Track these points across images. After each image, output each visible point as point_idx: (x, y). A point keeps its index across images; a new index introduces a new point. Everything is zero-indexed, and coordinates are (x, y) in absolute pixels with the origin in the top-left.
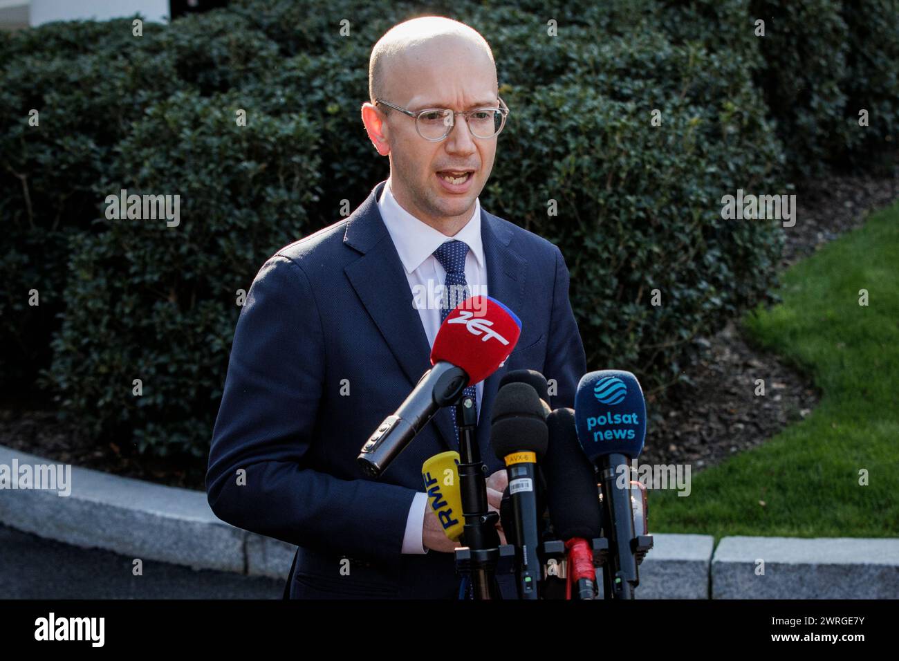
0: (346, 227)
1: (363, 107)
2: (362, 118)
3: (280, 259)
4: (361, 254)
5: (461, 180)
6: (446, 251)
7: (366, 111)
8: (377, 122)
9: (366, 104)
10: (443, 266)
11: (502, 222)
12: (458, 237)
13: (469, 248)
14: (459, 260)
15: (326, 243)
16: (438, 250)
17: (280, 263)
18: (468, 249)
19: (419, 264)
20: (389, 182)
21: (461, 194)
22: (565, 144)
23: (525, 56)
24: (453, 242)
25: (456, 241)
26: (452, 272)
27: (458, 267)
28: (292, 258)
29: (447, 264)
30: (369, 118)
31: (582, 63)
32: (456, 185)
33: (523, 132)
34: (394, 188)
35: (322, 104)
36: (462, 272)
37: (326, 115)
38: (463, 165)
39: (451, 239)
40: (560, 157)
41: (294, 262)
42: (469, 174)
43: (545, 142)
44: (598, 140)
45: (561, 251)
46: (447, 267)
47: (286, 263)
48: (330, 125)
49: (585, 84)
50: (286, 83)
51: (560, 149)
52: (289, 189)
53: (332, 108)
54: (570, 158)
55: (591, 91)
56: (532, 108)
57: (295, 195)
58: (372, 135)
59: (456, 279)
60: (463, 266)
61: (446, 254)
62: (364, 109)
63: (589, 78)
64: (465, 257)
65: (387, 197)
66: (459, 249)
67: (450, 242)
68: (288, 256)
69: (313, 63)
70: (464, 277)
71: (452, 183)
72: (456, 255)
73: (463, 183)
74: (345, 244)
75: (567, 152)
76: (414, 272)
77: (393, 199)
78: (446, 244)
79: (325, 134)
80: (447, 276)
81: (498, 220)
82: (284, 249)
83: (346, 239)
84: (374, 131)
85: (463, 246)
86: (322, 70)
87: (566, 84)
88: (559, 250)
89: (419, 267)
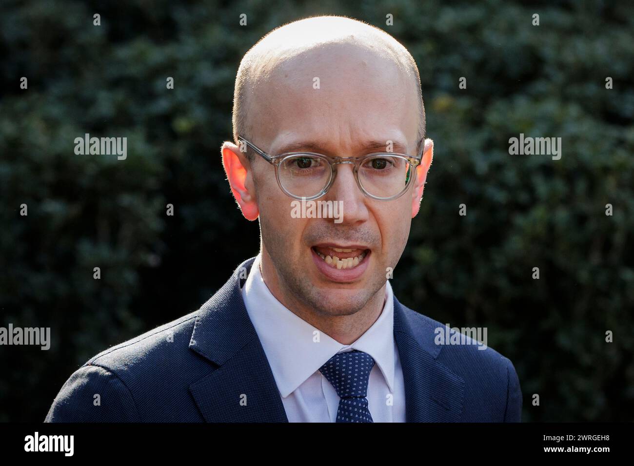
0: (193, 324)
1: (223, 148)
2: (223, 163)
3: (93, 369)
4: (214, 366)
5: (349, 262)
6: (340, 366)
7: (227, 154)
8: (243, 170)
9: (227, 144)
10: (335, 387)
11: (428, 322)
12: (358, 346)
13: (374, 362)
14: (359, 380)
15: (163, 347)
16: (328, 364)
17: (93, 376)
18: (373, 364)
19: (298, 385)
20: (258, 259)
21: (349, 283)
22: (530, 189)
23: (475, 54)
24: (350, 353)
25: (356, 351)
26: (348, 398)
27: (358, 390)
28: (112, 368)
29: (341, 385)
30: (231, 164)
31: (561, 66)
32: (343, 269)
33: (469, 170)
34: (265, 270)
35: (167, 119)
36: (364, 397)
37: (174, 136)
38: (348, 238)
39: (347, 348)
40: (524, 209)
41: (115, 374)
42: (366, 253)
43: (502, 185)
44: (581, 186)
45: (516, 368)
46: (341, 390)
47: (103, 377)
48: (180, 150)
49: (565, 99)
50: (115, 84)
51: (523, 197)
52: (114, 242)
53: (182, 124)
54: (539, 213)
55: (574, 110)
56: (483, 135)
57: (123, 254)
58: (235, 190)
59: (354, 407)
60: (365, 389)
61: (340, 370)
62: (225, 149)
63: (575, 90)
64: (368, 375)
65: (255, 282)
66: (360, 362)
67: (346, 353)
68: (106, 365)
69: (156, 55)
70: (367, 404)
71: (335, 267)
72: (354, 372)
73: (354, 267)
74: (192, 350)
75: (534, 201)
76: (293, 394)
77: (264, 284)
78: (339, 356)
79: (171, 164)
80: (341, 403)
81: (422, 319)
82: (100, 354)
83: (193, 343)
84: (237, 183)
85: (365, 358)
86: (169, 68)
87: (537, 98)
88: (514, 369)
89: (300, 387)
